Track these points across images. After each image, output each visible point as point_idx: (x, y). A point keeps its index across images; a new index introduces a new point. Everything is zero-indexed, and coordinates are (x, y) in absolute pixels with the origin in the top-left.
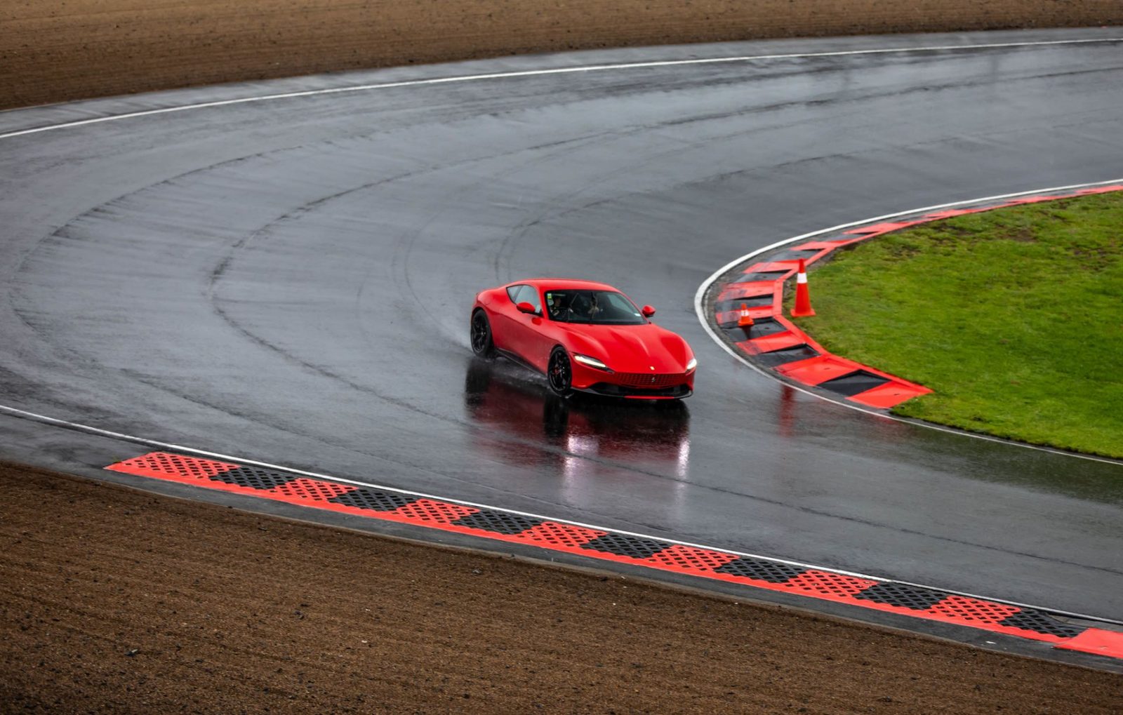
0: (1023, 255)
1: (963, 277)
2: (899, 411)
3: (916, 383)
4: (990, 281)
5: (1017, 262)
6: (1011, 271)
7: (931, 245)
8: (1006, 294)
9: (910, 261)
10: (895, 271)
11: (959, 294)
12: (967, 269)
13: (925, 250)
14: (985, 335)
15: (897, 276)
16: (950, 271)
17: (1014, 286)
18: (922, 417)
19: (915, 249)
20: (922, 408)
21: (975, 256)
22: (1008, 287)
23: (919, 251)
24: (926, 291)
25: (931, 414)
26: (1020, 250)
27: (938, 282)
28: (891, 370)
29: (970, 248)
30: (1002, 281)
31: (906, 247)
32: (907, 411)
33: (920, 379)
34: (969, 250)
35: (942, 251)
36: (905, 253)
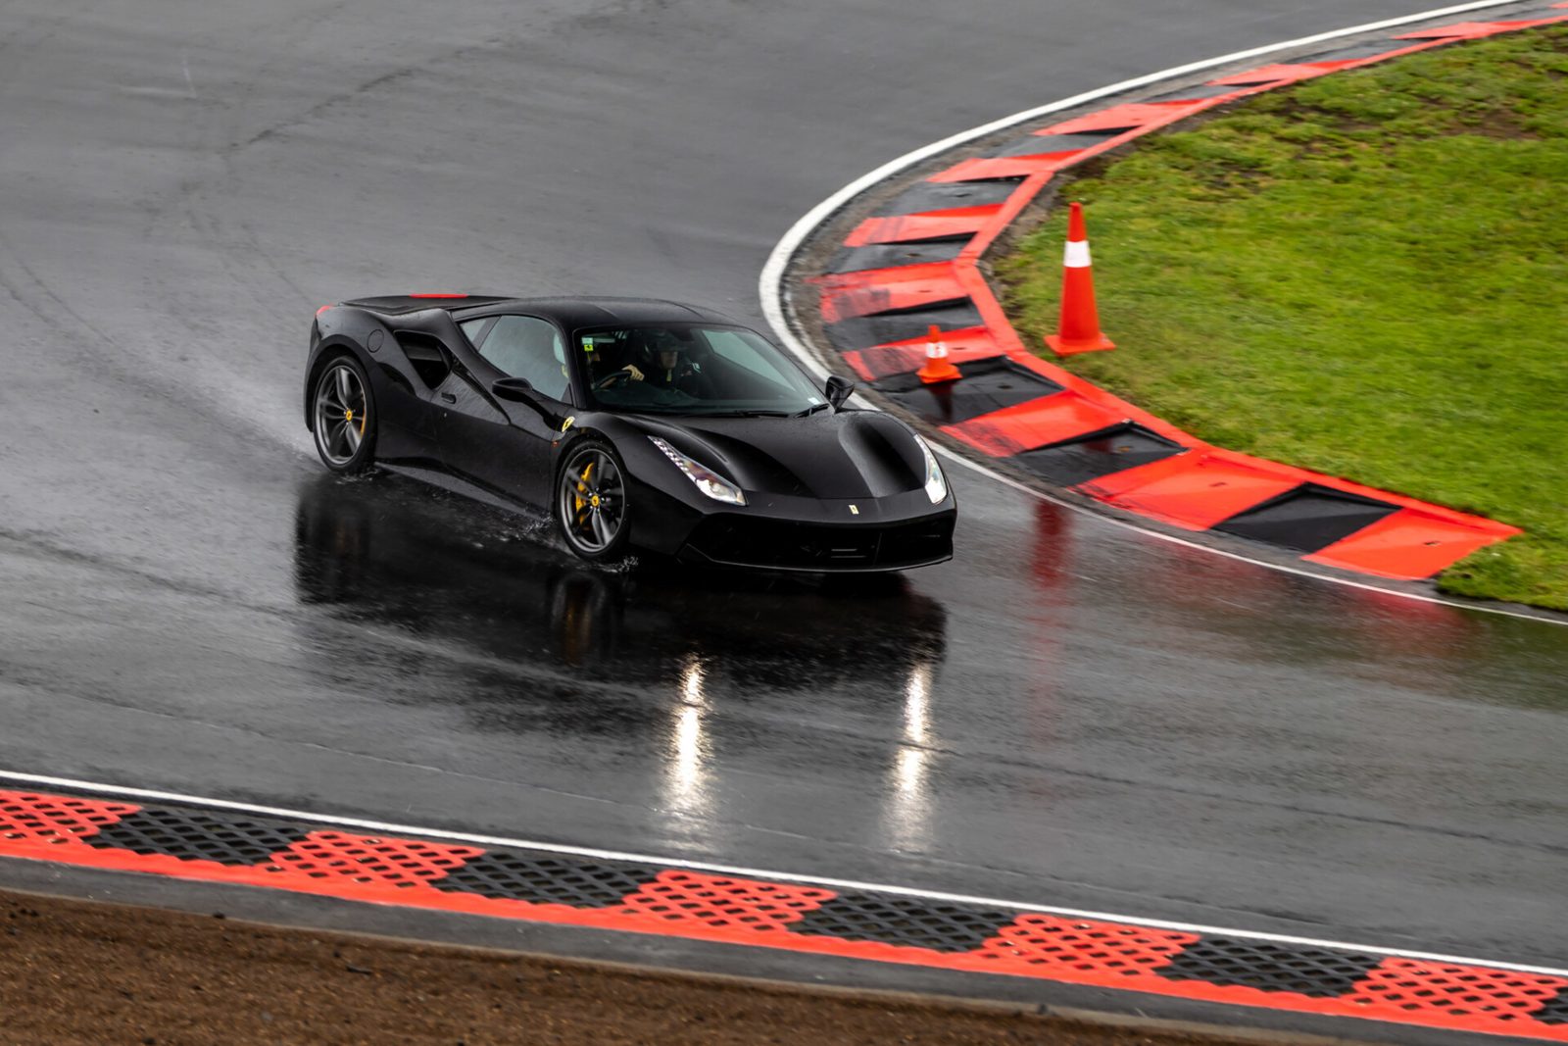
0: (1526, 174)
1: (1413, 236)
2: (1459, 584)
3: (1467, 510)
4: (1483, 245)
5: (1520, 194)
6: (1517, 215)
7: (1290, 156)
8: (1535, 273)
9: (1260, 200)
10: (1236, 225)
11: (1426, 281)
12: (1411, 215)
13: (1282, 169)
14: (1549, 381)
15: (1251, 238)
16: (1372, 222)
17: (1546, 252)
18: (1528, 599)
19: (1252, 167)
20: (1516, 575)
21: (1412, 181)
22: (1532, 257)
23: (1266, 173)
24: (1344, 275)
25: (1545, 589)
26: (1513, 160)
27: (1355, 249)
28: (1390, 482)
29: (1390, 159)
30: (1510, 243)
31: (1229, 164)
32: (1481, 584)
33: (1474, 499)
34: (1391, 166)
35: (1325, 172)
36: (1232, 177)
